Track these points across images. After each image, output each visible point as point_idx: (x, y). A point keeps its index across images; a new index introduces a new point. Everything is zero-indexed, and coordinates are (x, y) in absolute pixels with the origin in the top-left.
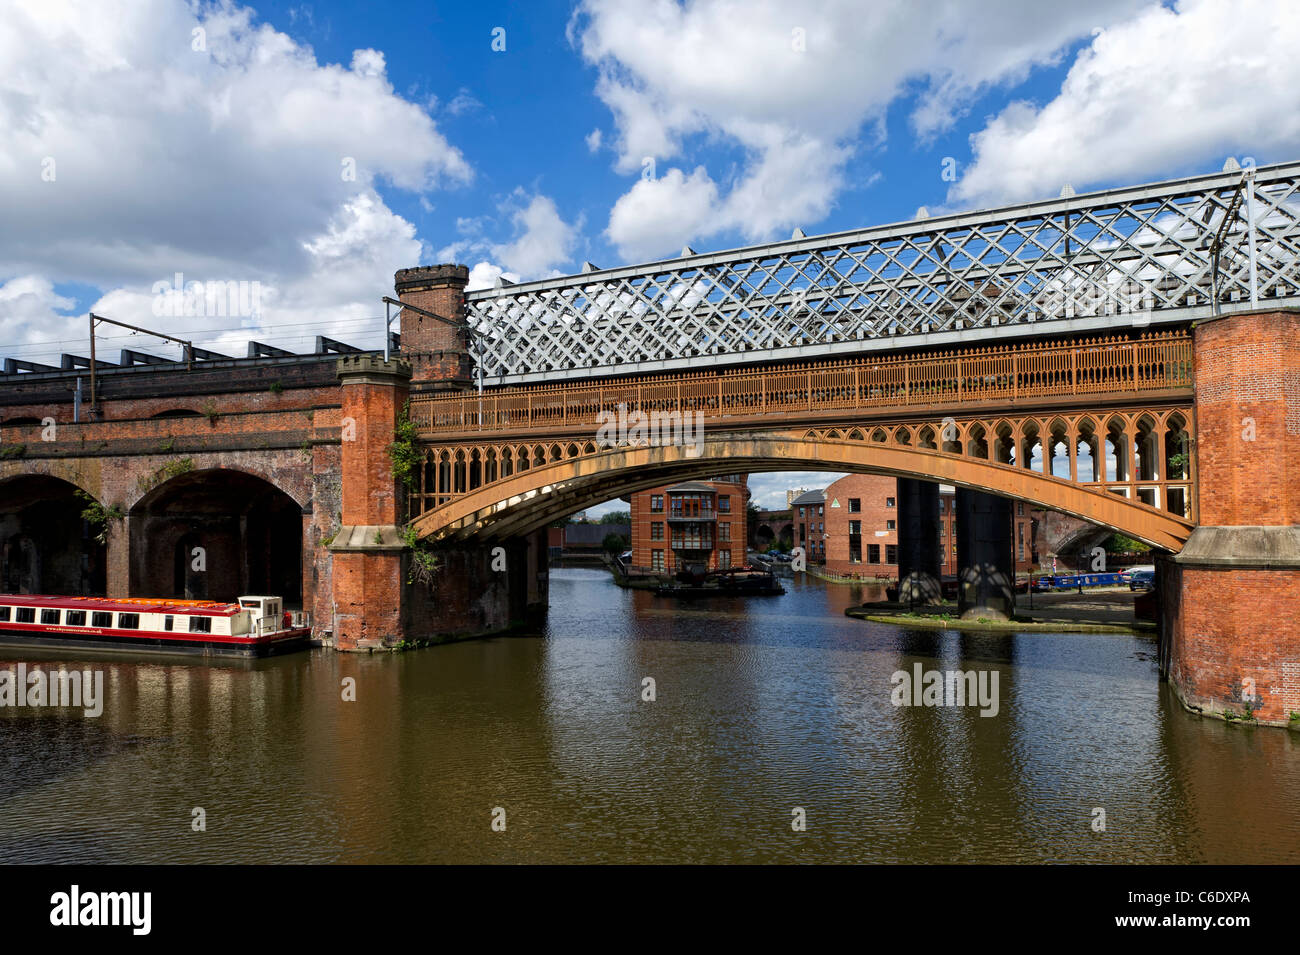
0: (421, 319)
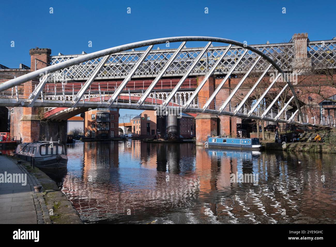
0: (43, 64)
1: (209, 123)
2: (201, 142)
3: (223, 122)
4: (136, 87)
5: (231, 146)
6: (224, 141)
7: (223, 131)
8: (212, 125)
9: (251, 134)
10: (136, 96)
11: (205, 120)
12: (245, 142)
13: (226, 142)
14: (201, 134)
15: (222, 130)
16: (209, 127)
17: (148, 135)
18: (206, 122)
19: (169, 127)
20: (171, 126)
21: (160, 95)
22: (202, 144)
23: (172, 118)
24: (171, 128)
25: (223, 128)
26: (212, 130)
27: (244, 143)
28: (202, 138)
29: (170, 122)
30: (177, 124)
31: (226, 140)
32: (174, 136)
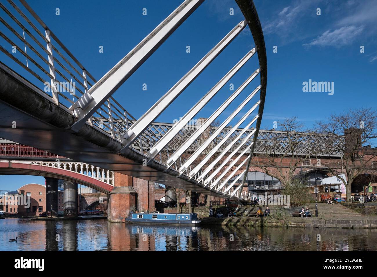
1: (128, 197)
2: (118, 218)
3: (141, 197)
4: (34, 153)
5: (164, 222)
6: (153, 217)
7: (142, 207)
8: (131, 200)
9: (164, 209)
10: (33, 164)
11: (124, 195)
12: (183, 217)
13: (156, 217)
14: (119, 210)
15: (140, 205)
16: (128, 203)
17: (28, 212)
18: (124, 197)
19: (67, 202)
20: (68, 202)
21: (68, 165)
22: (120, 220)
23: (69, 193)
24: (67, 204)
25: (141, 204)
26: (131, 205)
27: (181, 218)
28: (120, 214)
29: (67, 197)
30: (76, 200)
31: (156, 216)
32: (71, 213)
